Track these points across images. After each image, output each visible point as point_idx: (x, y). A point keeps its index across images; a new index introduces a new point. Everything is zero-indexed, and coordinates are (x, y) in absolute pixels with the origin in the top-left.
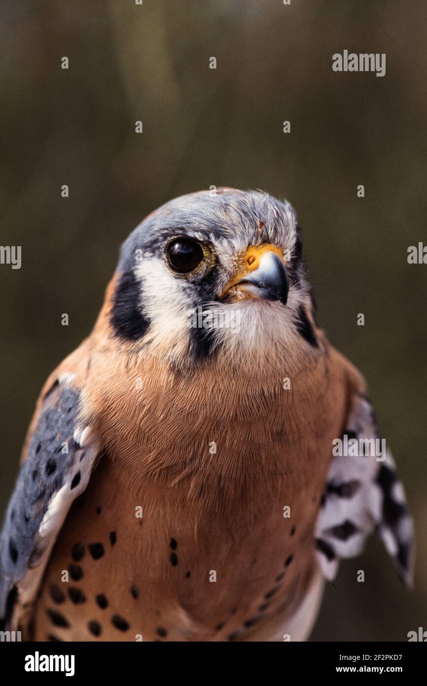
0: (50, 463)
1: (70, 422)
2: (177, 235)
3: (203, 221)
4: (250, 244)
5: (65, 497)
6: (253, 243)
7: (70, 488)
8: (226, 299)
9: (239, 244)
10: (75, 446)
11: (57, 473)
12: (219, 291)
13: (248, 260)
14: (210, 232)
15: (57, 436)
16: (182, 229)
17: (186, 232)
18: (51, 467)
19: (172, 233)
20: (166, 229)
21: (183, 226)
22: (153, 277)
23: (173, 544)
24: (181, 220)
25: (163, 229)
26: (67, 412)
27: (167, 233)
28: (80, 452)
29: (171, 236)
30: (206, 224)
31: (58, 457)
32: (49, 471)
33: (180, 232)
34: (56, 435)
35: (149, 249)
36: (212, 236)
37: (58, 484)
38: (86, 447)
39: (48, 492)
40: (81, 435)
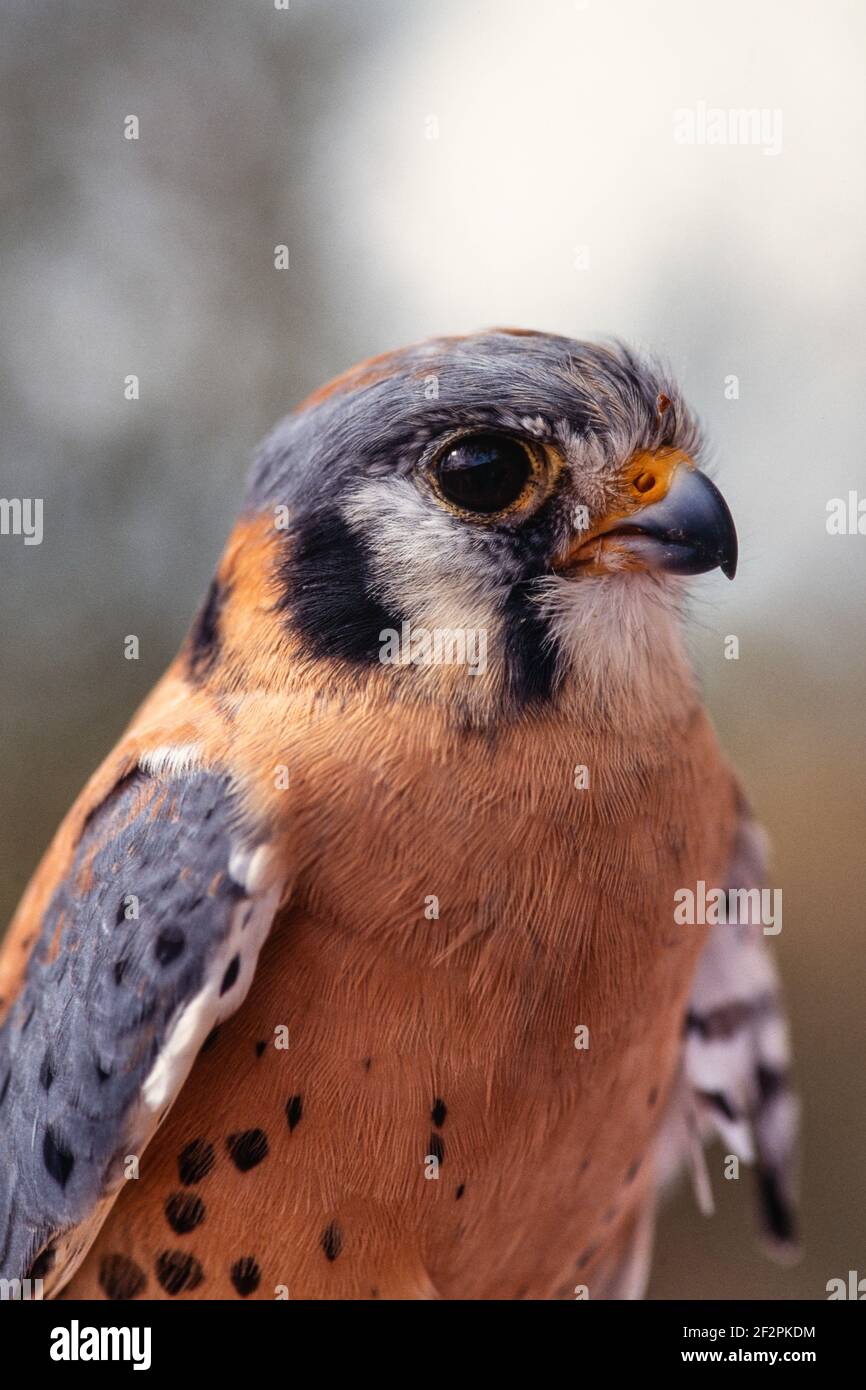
0: (168, 938)
1: (216, 841)
2: (472, 424)
3: (539, 393)
4: (639, 445)
5: (205, 1013)
6: (646, 445)
7: (218, 992)
8: (573, 568)
9: (622, 445)
10: (235, 892)
11: (188, 956)
12: (563, 549)
13: (635, 483)
14: (559, 419)
15: (182, 875)
16: (489, 410)
17: (500, 415)
18: (169, 946)
19: (457, 421)
20: (444, 411)
21: (492, 403)
22: (398, 520)
23: (439, 1114)
24: (485, 391)
25: (434, 412)
26: (201, 820)
27: (442, 421)
28: (243, 907)
29: (455, 427)
30: (548, 399)
31: (190, 921)
32: (164, 955)
33: (481, 416)
34: (178, 872)
35: (382, 455)
36: (563, 426)
37: (189, 985)
38: (262, 893)
39: (163, 1003)
40: (251, 866)
